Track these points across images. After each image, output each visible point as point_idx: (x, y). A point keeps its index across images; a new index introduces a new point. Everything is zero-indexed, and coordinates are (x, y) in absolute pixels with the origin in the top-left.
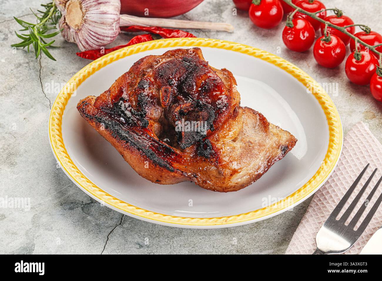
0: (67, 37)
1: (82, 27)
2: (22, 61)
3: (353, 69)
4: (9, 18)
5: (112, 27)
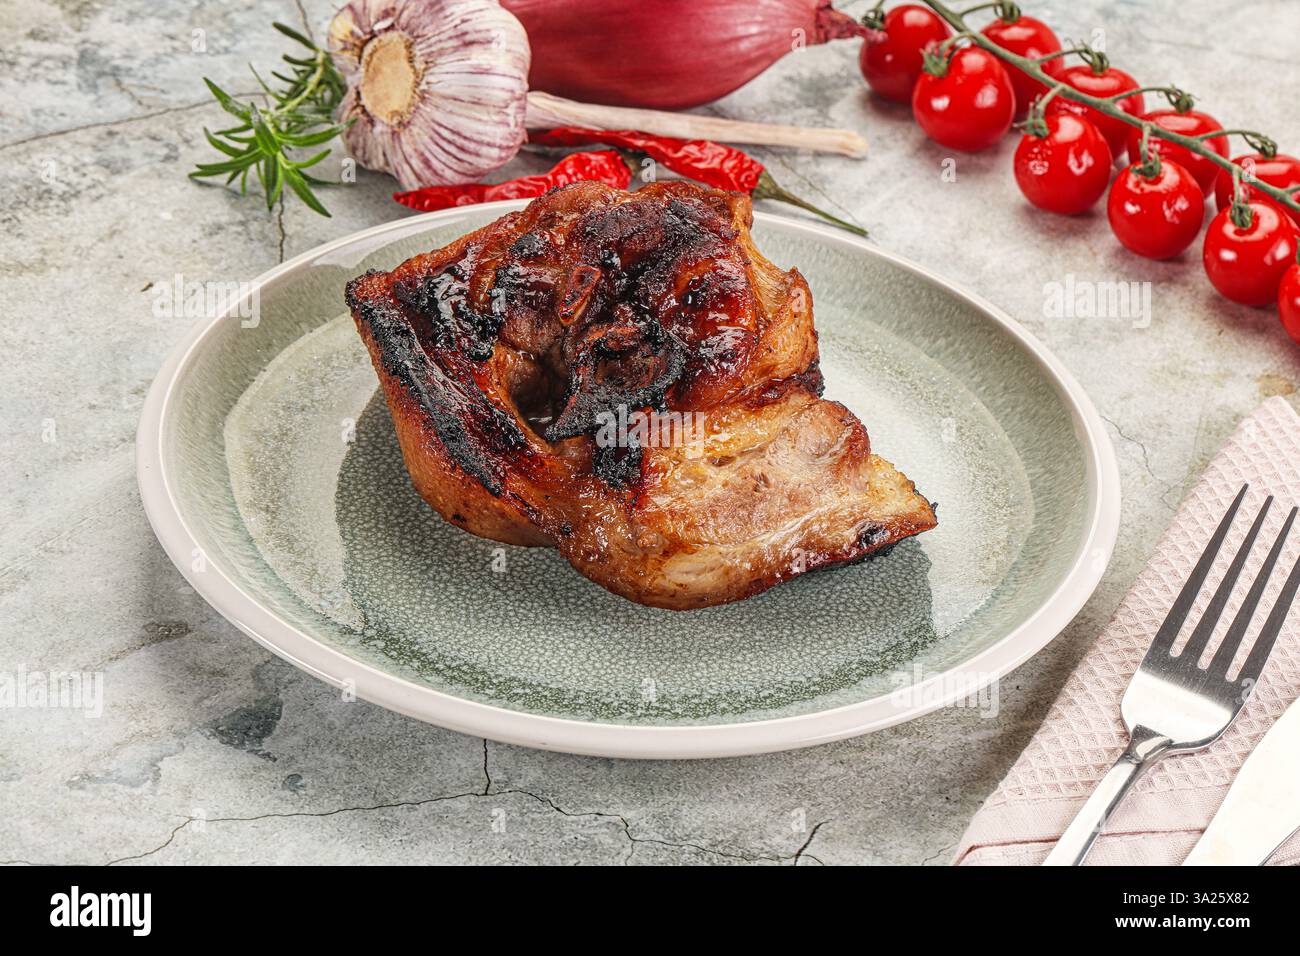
0: (364, 153)
1: (414, 117)
2: (224, 219)
3: (1228, 255)
4: (181, 102)
5: (504, 117)
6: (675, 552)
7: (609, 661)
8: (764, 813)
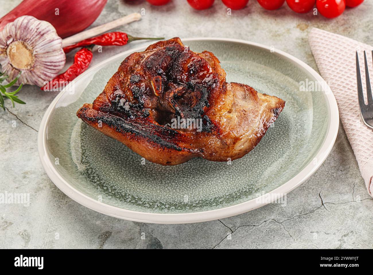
1: (35, 64)
6: (237, 141)
7: (233, 180)
8: (303, 199)
